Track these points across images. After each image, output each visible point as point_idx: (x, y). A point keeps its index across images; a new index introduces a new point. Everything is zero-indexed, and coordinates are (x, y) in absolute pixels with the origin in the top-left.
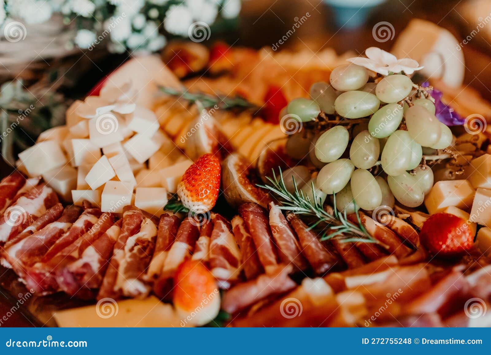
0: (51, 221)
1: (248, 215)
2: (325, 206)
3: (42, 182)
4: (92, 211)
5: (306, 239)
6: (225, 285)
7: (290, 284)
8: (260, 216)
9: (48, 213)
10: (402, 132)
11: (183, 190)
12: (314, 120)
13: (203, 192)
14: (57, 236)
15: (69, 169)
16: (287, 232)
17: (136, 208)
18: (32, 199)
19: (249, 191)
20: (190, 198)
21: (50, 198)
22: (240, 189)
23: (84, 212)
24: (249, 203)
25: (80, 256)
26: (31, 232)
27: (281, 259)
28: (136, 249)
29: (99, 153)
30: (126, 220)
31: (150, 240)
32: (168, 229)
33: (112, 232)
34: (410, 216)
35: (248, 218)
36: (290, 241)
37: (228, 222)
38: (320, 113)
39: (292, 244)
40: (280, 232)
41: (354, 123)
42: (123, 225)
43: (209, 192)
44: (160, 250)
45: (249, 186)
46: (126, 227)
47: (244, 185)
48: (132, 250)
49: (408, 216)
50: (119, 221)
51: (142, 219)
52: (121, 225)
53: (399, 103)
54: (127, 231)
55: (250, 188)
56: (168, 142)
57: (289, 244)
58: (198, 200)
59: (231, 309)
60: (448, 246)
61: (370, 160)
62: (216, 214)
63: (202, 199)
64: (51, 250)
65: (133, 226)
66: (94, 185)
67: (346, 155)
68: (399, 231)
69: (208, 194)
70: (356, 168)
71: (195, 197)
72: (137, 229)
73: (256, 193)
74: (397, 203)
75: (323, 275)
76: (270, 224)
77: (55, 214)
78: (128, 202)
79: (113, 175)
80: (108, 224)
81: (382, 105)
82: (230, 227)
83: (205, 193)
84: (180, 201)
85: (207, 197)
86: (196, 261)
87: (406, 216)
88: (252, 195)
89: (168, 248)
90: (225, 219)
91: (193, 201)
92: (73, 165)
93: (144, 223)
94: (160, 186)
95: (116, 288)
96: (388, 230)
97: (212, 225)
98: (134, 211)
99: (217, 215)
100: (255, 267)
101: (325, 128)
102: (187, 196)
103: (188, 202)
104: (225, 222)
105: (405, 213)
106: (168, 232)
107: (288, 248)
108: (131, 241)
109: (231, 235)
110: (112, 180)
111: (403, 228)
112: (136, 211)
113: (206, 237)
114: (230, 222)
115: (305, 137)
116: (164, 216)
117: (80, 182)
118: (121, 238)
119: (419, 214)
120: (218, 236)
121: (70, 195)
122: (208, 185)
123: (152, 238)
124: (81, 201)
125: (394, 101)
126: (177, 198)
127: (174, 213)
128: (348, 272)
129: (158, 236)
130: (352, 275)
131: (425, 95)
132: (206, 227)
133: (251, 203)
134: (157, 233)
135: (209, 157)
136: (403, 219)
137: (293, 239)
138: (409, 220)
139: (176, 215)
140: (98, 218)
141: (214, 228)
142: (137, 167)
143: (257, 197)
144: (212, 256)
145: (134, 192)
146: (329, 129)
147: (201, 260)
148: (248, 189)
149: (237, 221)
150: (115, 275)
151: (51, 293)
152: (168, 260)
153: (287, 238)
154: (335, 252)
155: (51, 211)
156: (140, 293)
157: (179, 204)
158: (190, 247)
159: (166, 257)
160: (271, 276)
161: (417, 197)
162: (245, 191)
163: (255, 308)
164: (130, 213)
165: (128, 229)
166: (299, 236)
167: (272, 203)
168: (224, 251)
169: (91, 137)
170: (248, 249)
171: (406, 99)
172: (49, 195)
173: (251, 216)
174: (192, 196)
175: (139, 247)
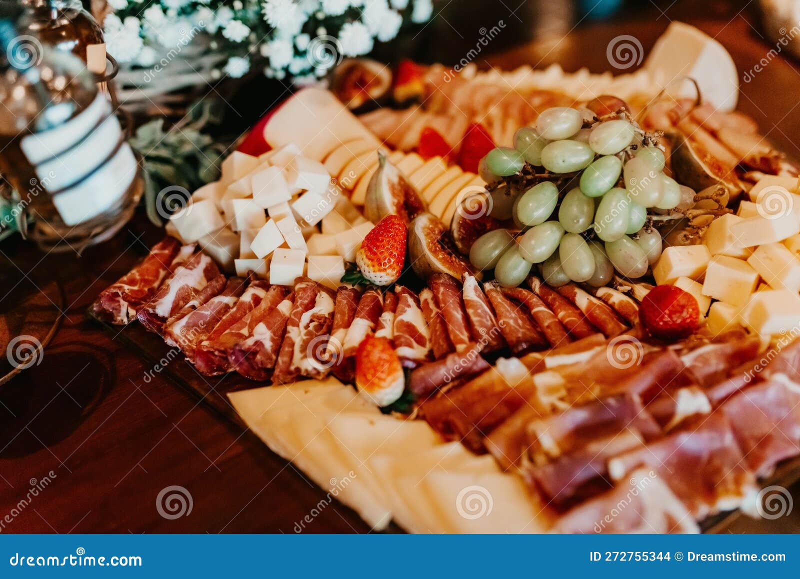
0: (214, 295)
1: (438, 288)
2: (531, 277)
3: (198, 249)
4: (259, 283)
5: (503, 314)
6: (411, 365)
7: (482, 363)
8: (452, 289)
9: (211, 285)
10: (619, 191)
11: (362, 259)
12: (518, 174)
13: (386, 261)
14: (223, 311)
15: (227, 233)
16: (482, 307)
17: (309, 280)
18: (191, 269)
19: (440, 260)
20: (371, 268)
21: (209, 268)
22: (429, 258)
23: (251, 285)
24: (440, 274)
25: (251, 335)
26: (194, 307)
27: (474, 337)
28: (312, 325)
29: (264, 215)
30: (298, 294)
31: (327, 316)
32: (347, 303)
33: (285, 307)
34: (632, 289)
35: (438, 292)
36: (486, 318)
37: (416, 296)
38: (525, 166)
39: (487, 320)
40: (475, 306)
41: (566, 177)
42: (296, 299)
43: (393, 260)
44: (339, 327)
45: (440, 253)
46: (300, 301)
47: (435, 252)
48: (307, 327)
49: (629, 288)
50: (290, 295)
51: (317, 292)
52: (293, 300)
53: (617, 155)
54: (301, 306)
55: (441, 256)
56: (344, 198)
57: (484, 320)
58: (380, 270)
59: (417, 390)
60: (666, 323)
61: (582, 223)
62: (401, 287)
63: (385, 270)
64: (218, 327)
65: (307, 300)
66: (261, 253)
67: (554, 217)
68: (616, 307)
69: (392, 263)
70: (566, 233)
71: (377, 268)
72: (312, 304)
73: (448, 261)
74: (616, 272)
75: (520, 355)
76: (464, 298)
77: (218, 287)
78: (300, 273)
79: (282, 242)
80: (278, 299)
81: (597, 157)
82: (417, 301)
83: (388, 262)
84: (360, 272)
85: (390, 267)
86: (379, 339)
87: (627, 288)
88: (443, 263)
89: (348, 325)
90: (412, 293)
91: (374, 271)
92: (234, 229)
93: (320, 298)
94: (335, 253)
95: (292, 368)
96: (603, 305)
97: (397, 299)
98: (307, 283)
99: (403, 288)
100: (445, 346)
101: (531, 183)
102: (368, 266)
103: (369, 272)
104: (412, 296)
105: (626, 285)
106: (347, 307)
107: (482, 325)
108: (306, 317)
109: (419, 310)
110: (281, 247)
111: (621, 303)
112: (310, 284)
113: (390, 312)
114: (418, 295)
115: (508, 194)
116: (342, 288)
117: (244, 249)
118: (295, 314)
119: (643, 286)
120: (404, 311)
121: (232, 264)
122: (392, 253)
123: (329, 314)
124: (247, 271)
125: (612, 153)
126: (356, 268)
127: (353, 286)
128: (550, 351)
129: (336, 311)
130: (553, 354)
131: (653, 142)
132: (390, 302)
133: (442, 273)
134: (335, 309)
135: (393, 220)
136: (624, 293)
137: (489, 315)
138: (630, 294)
139: (355, 287)
140: (267, 291)
141: (400, 302)
142: (307, 230)
143: (449, 266)
144: (396, 334)
145: (306, 261)
146: (536, 185)
147: (384, 338)
148: (438, 258)
149: (426, 295)
150: (291, 355)
151: (220, 373)
152: (347, 338)
153: (482, 314)
154: (539, 329)
155: (213, 283)
156: (318, 373)
157: (359, 275)
158: (372, 324)
159: (346, 335)
160: (461, 355)
161: (640, 266)
162: (435, 259)
163: (445, 389)
164: (303, 285)
165: (301, 304)
166: (497, 311)
167: (467, 273)
168: (410, 329)
169: (254, 197)
170: (438, 327)
171: (626, 150)
172: (208, 265)
173: (442, 289)
174: (373, 266)
175: (315, 323)
